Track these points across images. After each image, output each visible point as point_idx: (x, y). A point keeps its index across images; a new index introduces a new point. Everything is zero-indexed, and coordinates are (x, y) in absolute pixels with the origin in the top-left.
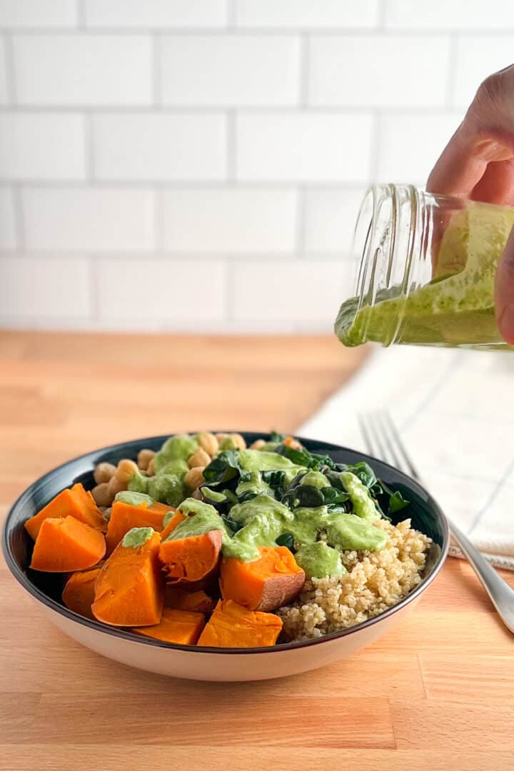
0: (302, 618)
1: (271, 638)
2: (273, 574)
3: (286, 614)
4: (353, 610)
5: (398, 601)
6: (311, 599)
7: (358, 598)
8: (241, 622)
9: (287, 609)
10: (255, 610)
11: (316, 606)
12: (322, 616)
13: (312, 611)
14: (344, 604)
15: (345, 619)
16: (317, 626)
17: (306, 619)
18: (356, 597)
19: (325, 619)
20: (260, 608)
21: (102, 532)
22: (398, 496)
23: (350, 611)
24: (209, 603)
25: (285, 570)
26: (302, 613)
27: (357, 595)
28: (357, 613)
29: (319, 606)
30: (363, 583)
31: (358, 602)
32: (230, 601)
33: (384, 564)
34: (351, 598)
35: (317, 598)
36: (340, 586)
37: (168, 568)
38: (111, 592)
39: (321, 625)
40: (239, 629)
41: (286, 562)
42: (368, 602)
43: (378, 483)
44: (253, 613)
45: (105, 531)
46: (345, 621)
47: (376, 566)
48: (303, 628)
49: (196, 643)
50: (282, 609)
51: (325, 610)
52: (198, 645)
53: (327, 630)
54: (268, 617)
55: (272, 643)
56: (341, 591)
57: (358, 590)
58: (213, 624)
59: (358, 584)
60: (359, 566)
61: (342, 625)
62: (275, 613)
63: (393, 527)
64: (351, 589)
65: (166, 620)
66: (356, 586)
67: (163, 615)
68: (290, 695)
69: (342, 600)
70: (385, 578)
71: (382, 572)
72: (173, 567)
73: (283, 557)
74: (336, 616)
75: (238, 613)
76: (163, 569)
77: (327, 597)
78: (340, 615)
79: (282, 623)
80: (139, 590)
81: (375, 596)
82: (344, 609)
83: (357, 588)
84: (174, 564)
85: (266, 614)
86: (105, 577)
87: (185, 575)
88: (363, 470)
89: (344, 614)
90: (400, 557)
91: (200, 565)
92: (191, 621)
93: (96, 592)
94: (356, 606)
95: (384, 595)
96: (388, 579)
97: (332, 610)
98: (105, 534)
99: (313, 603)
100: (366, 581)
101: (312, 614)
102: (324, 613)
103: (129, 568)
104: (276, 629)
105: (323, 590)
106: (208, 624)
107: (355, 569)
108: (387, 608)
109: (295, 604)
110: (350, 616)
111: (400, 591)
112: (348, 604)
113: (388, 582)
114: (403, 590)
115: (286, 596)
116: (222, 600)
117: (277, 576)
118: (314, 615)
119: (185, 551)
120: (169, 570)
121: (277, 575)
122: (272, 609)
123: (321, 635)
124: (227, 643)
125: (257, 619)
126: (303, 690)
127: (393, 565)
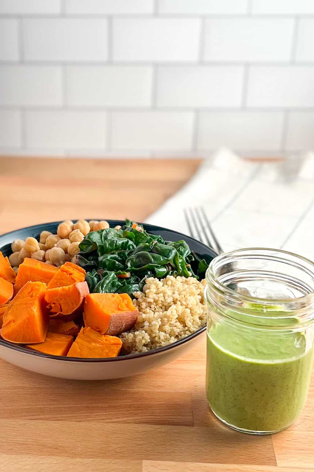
0: (135, 339)
1: (114, 353)
2: (117, 311)
3: (125, 337)
4: (168, 335)
5: (198, 330)
6: (142, 328)
7: (172, 328)
8: (95, 341)
9: (126, 333)
10: (104, 334)
11: (144, 332)
12: (147, 338)
13: (141, 335)
14: (163, 331)
15: (162, 341)
16: (145, 345)
17: (137, 340)
18: (170, 327)
19: (150, 340)
20: (108, 332)
21: (12, 283)
22: (204, 262)
23: (166, 336)
24: (76, 329)
25: (125, 308)
26: (135, 336)
27: (171, 325)
28: (171, 337)
29: (146, 332)
30: (175, 317)
31: (172, 330)
32: (89, 328)
33: (190, 306)
34: (167, 328)
35: (145, 327)
36: (160, 319)
37: (50, 307)
38: (13, 321)
39: (147, 344)
40: (94, 346)
41: (126, 303)
42: (178, 330)
43: (192, 253)
44: (103, 336)
45: (14, 282)
46: (163, 342)
47: (184, 307)
48: (135, 346)
49: (66, 355)
50: (123, 334)
51: (150, 335)
52: (67, 356)
53: (151, 348)
54: (113, 339)
55: (115, 356)
56: (160, 322)
57: (172, 322)
58: (77, 343)
59: (171, 319)
60: (173, 307)
61: (161, 344)
62: (117, 337)
63: (198, 282)
64: (167, 322)
65: (48, 339)
66: (170, 319)
67: (47, 336)
68: (128, 390)
69: (161, 329)
70: (190, 314)
71: (188, 311)
72: (53, 305)
73: (125, 300)
74: (157, 339)
75: (94, 335)
76: (48, 307)
77: (151, 326)
78: (160, 338)
79: (122, 342)
80: (30, 320)
81: (183, 326)
82: (162, 334)
83: (171, 321)
84: (54, 303)
85: (111, 337)
86: (10, 312)
87: (61, 311)
88: (182, 245)
89: (162, 337)
90: (202, 301)
91: (71, 304)
92: (63, 341)
93: (4, 321)
94: (171, 332)
95: (189, 326)
96: (192, 316)
97: (154, 335)
98: (14, 284)
99: (142, 330)
100: (177, 316)
101: (141, 337)
102: (149, 337)
103: (25, 306)
104: (118, 347)
105: (150, 323)
106: (74, 342)
107: (170, 308)
108: (190, 334)
109: (132, 331)
110: (166, 339)
111: (200, 323)
112: (165, 331)
113: (192, 318)
114: (202, 323)
115: (125, 326)
116: (84, 327)
117: (119, 313)
118: (143, 338)
119: (61, 295)
120: (51, 308)
121: (120, 311)
122: (116, 334)
123: (147, 351)
124: (86, 354)
125: (106, 340)
126: (136, 386)
127: (196, 306)
